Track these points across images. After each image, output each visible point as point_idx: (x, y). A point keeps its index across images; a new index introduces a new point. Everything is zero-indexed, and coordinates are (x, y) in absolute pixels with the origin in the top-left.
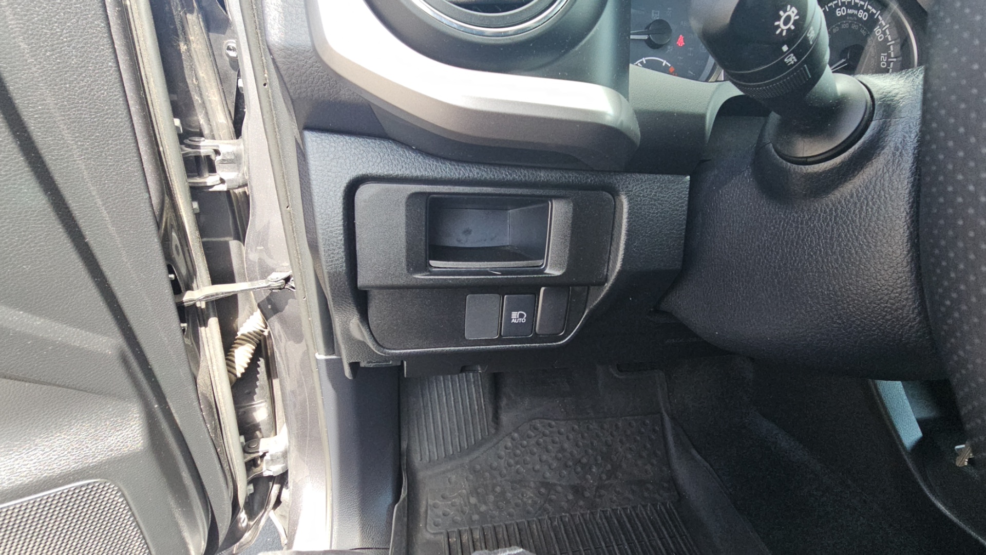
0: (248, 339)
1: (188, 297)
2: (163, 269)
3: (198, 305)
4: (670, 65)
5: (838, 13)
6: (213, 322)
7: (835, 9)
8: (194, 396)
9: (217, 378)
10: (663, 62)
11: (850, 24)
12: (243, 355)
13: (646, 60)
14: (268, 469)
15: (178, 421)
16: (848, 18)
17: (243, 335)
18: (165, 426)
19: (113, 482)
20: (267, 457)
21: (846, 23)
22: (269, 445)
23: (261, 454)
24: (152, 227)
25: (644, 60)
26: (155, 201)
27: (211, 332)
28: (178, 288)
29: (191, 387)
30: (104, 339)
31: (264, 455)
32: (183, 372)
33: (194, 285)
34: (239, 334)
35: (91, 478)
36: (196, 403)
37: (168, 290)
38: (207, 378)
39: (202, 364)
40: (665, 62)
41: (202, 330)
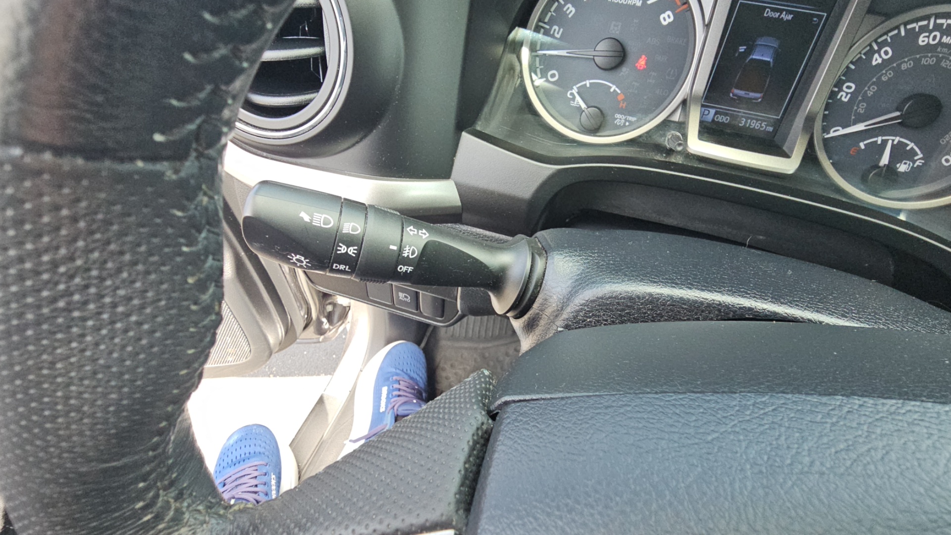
4: (619, 92)
5: (922, 40)
7: (920, 33)
10: (610, 87)
11: (939, 60)
13: (590, 83)
16: (939, 49)
21: (932, 57)
25: (588, 83)
40: (613, 88)
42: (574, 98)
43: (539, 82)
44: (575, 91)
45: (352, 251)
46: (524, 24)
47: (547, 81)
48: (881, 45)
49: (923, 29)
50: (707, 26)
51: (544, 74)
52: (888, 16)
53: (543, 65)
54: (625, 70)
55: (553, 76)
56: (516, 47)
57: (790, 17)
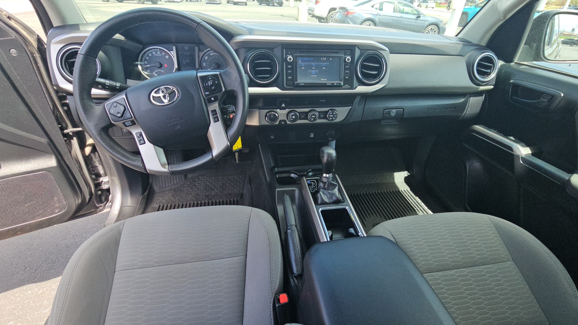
0: (89, 145)
1: (66, 131)
2: (56, 124)
3: (70, 134)
5: (211, 54)
6: (75, 138)
8: (70, 157)
9: (78, 154)
11: (215, 57)
12: (88, 150)
14: (105, 187)
15: (67, 163)
17: (88, 144)
18: (63, 162)
19: (51, 173)
20: (103, 182)
22: (104, 179)
23: (101, 181)
24: (52, 114)
25: (156, 71)
26: (52, 108)
27: (75, 142)
28: (62, 129)
29: (69, 154)
30: (44, 139)
31: (102, 181)
32: (66, 150)
33: (68, 129)
34: (87, 144)
35: (45, 171)
36: (71, 159)
37: (59, 129)
38: (75, 153)
39: (73, 150)
40: (162, 71)
41: (72, 141)
42: (155, 75)
43: (146, 73)
44: (154, 73)
45: (108, 84)
46: (137, 61)
47: (147, 72)
48: (205, 56)
49: (210, 53)
50: (174, 57)
51: (146, 71)
52: (203, 52)
53: (145, 69)
54: (163, 67)
55: (148, 71)
56: (137, 65)
57: (189, 54)
